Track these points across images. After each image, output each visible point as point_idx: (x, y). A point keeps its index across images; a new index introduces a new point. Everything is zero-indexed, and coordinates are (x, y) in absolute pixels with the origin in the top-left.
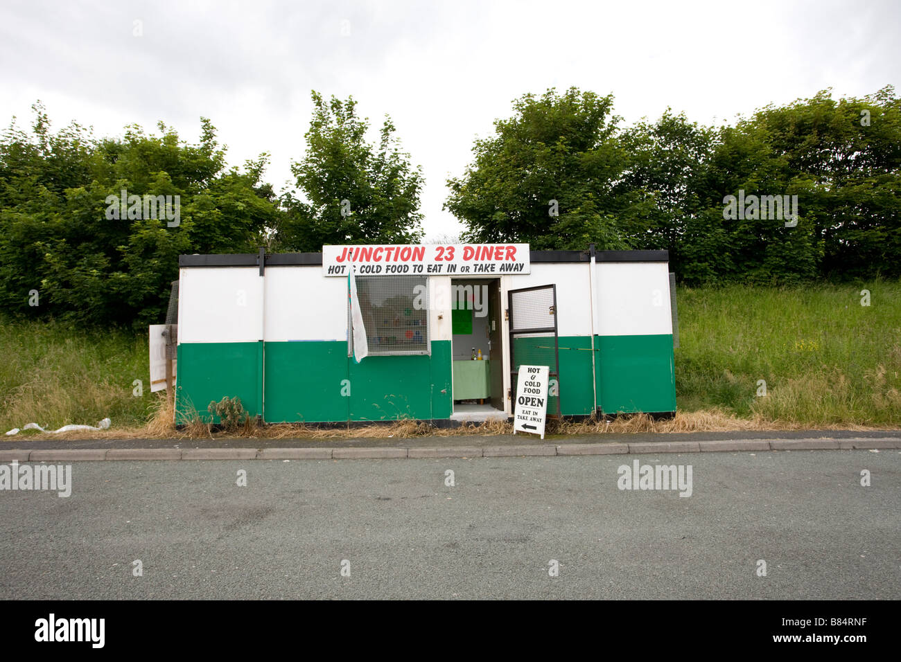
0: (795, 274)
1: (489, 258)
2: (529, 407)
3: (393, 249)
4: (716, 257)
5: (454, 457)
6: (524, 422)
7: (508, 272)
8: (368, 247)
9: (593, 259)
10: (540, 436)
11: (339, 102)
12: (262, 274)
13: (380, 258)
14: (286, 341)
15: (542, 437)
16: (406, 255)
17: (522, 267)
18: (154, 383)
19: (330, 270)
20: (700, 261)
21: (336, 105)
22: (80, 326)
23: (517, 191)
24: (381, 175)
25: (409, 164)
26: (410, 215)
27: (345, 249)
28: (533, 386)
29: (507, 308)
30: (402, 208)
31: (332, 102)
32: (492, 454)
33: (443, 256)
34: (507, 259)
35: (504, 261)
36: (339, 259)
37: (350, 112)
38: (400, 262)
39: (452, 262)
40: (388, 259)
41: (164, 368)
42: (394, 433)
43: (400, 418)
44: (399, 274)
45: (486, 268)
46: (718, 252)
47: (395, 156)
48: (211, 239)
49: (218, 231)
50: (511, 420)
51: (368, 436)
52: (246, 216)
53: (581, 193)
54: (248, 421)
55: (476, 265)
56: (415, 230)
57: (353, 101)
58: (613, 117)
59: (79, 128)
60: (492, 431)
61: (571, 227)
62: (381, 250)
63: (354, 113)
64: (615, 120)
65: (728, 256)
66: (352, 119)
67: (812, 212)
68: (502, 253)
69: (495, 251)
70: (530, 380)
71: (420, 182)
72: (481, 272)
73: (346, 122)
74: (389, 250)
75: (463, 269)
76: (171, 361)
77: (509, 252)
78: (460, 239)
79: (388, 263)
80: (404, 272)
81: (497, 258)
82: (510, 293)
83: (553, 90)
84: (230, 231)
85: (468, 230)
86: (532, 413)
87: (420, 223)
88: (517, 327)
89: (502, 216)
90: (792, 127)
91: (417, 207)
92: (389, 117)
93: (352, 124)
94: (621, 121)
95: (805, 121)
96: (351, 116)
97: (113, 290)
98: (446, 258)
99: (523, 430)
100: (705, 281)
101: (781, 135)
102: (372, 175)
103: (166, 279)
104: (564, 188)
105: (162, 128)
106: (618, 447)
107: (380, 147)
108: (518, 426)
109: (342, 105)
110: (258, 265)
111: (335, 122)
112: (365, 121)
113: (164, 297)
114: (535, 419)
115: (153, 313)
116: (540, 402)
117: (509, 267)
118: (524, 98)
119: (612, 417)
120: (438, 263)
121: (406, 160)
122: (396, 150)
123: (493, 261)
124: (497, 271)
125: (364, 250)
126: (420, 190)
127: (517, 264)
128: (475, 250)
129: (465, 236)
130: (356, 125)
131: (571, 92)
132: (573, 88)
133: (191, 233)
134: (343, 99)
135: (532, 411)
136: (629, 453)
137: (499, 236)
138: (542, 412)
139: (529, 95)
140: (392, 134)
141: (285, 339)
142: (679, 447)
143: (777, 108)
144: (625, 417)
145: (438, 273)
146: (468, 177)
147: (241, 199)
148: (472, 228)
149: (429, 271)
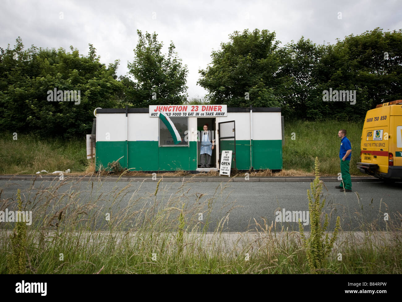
0: (358, 115)
1: (212, 110)
2: (225, 166)
3: (175, 107)
4: (322, 107)
5: (197, 181)
6: (223, 171)
7: (219, 116)
8: (166, 106)
9: (251, 111)
10: (228, 176)
11: (149, 35)
12: (127, 116)
13: (171, 110)
14: (136, 141)
15: (229, 176)
16: (180, 109)
17: (224, 114)
18: (88, 156)
19: (152, 114)
20: (315, 109)
21: (148, 36)
22: (42, 136)
23: (230, 77)
24: (168, 68)
25: (181, 64)
26: (182, 87)
27: (158, 107)
28: (227, 158)
29: (218, 129)
30: (178, 84)
31: (146, 35)
32: (210, 181)
33: (194, 110)
34: (218, 111)
35: (217, 112)
36: (155, 111)
37: (154, 39)
38: (178, 112)
39: (197, 112)
40: (173, 111)
41: (90, 151)
42: (175, 175)
43: (178, 170)
44: (177, 116)
45: (210, 114)
46: (323, 104)
47: (175, 60)
48: (96, 99)
49: (99, 95)
50: (219, 171)
51: (166, 175)
52: (111, 89)
53: (258, 79)
54: (122, 170)
55: (206, 113)
56: (184, 93)
57: (156, 34)
58: (276, 41)
59: (35, 48)
60: (212, 175)
61: (253, 94)
62: (171, 107)
63: (156, 40)
64: (277, 43)
65: (327, 107)
66: (155, 42)
67: (366, 87)
68: (216, 109)
69: (214, 107)
70: (225, 156)
71: (186, 72)
72: (208, 116)
73: (153, 44)
74: (174, 107)
75: (201, 114)
76: (92, 148)
77: (219, 108)
78: (205, 98)
79: (173, 112)
80: (180, 115)
81: (214, 110)
82: (219, 124)
83: (247, 30)
84: (104, 95)
85: (208, 93)
86: (226, 168)
87: (186, 90)
88: (222, 136)
89: (223, 89)
90: (360, 46)
91: (185, 83)
92: (172, 42)
93: (156, 45)
94: (280, 43)
95: (367, 43)
96: (155, 41)
97: (57, 121)
98: (195, 110)
99: (223, 174)
100: (316, 118)
101: (356, 49)
102: (164, 68)
103: (78, 116)
104: (251, 76)
105: (72, 48)
106: (256, 179)
107: (168, 55)
108: (221, 173)
109: (151, 36)
110: (125, 113)
111: (148, 44)
112: (161, 43)
113: (78, 124)
114: (227, 170)
115: (73, 130)
116: (229, 164)
117: (219, 114)
118: (234, 33)
119: (257, 171)
120: (192, 112)
121: (180, 62)
122: (176, 58)
123: (213, 111)
124: (214, 115)
125: (165, 107)
126: (186, 76)
127: (222, 113)
128: (206, 107)
129: (207, 96)
130: (157, 45)
131: (255, 31)
132: (256, 29)
133: (89, 97)
134: (152, 33)
135: (226, 167)
136: (259, 181)
137: (223, 96)
138: (229, 167)
139: (237, 32)
140: (174, 50)
141: (135, 140)
142: (278, 180)
143: (354, 36)
144: (262, 171)
145: (192, 116)
146: (208, 70)
147: (108, 81)
148: (210, 93)
149: (189, 115)
